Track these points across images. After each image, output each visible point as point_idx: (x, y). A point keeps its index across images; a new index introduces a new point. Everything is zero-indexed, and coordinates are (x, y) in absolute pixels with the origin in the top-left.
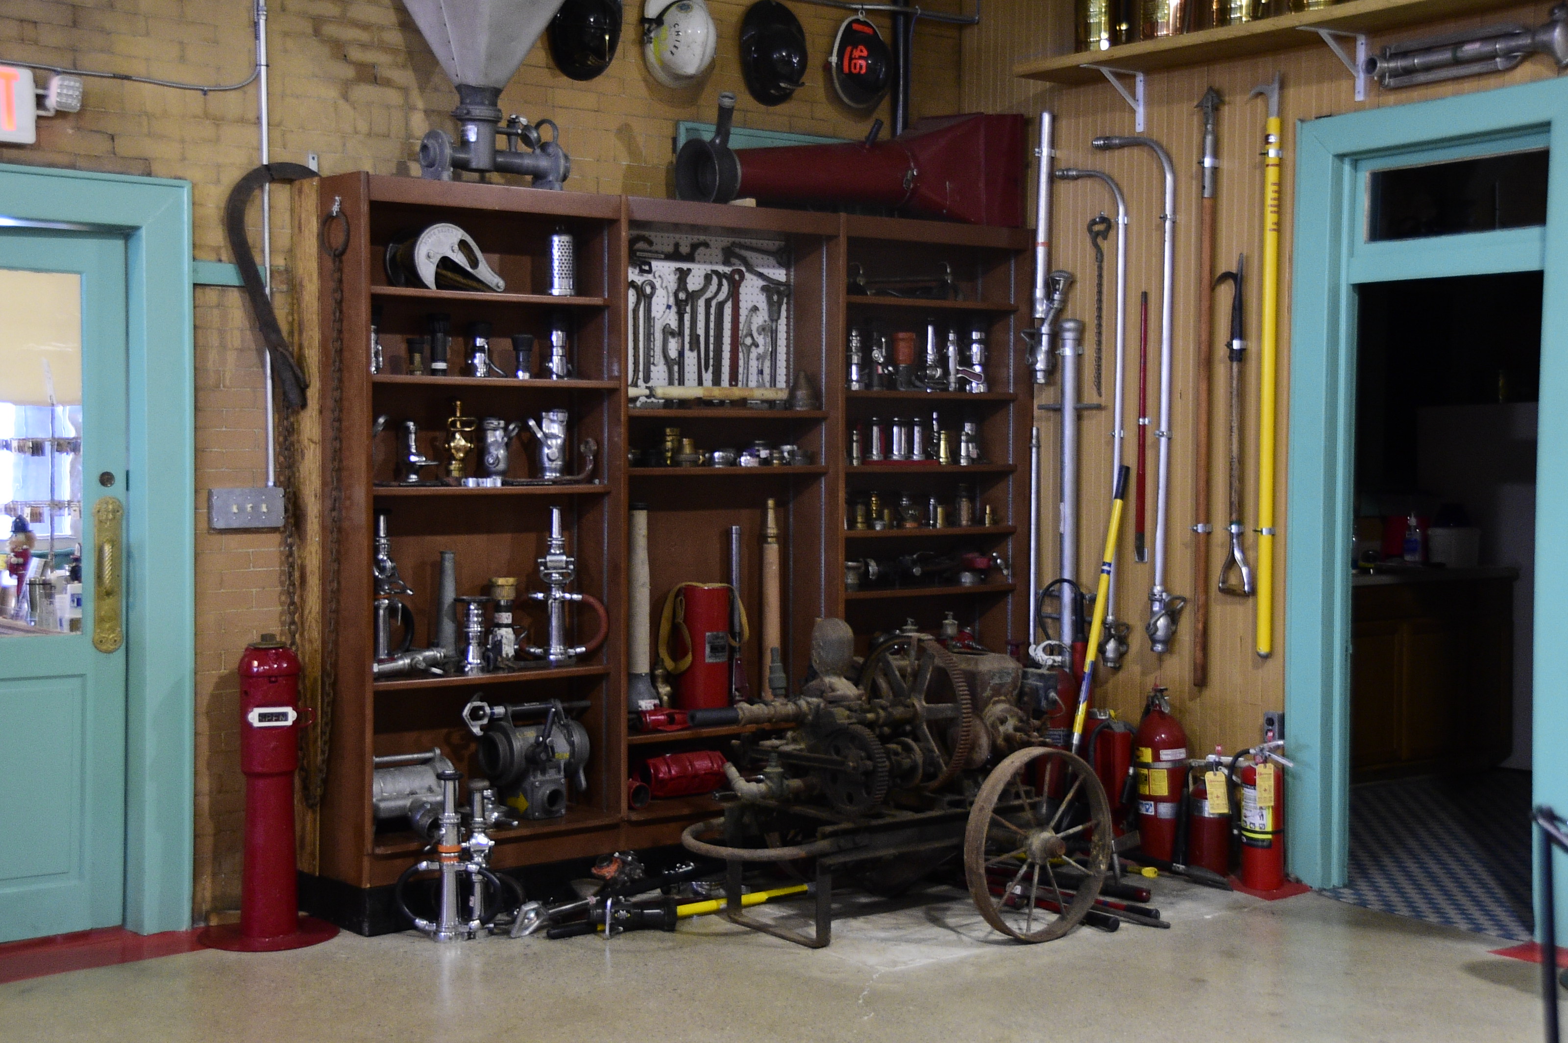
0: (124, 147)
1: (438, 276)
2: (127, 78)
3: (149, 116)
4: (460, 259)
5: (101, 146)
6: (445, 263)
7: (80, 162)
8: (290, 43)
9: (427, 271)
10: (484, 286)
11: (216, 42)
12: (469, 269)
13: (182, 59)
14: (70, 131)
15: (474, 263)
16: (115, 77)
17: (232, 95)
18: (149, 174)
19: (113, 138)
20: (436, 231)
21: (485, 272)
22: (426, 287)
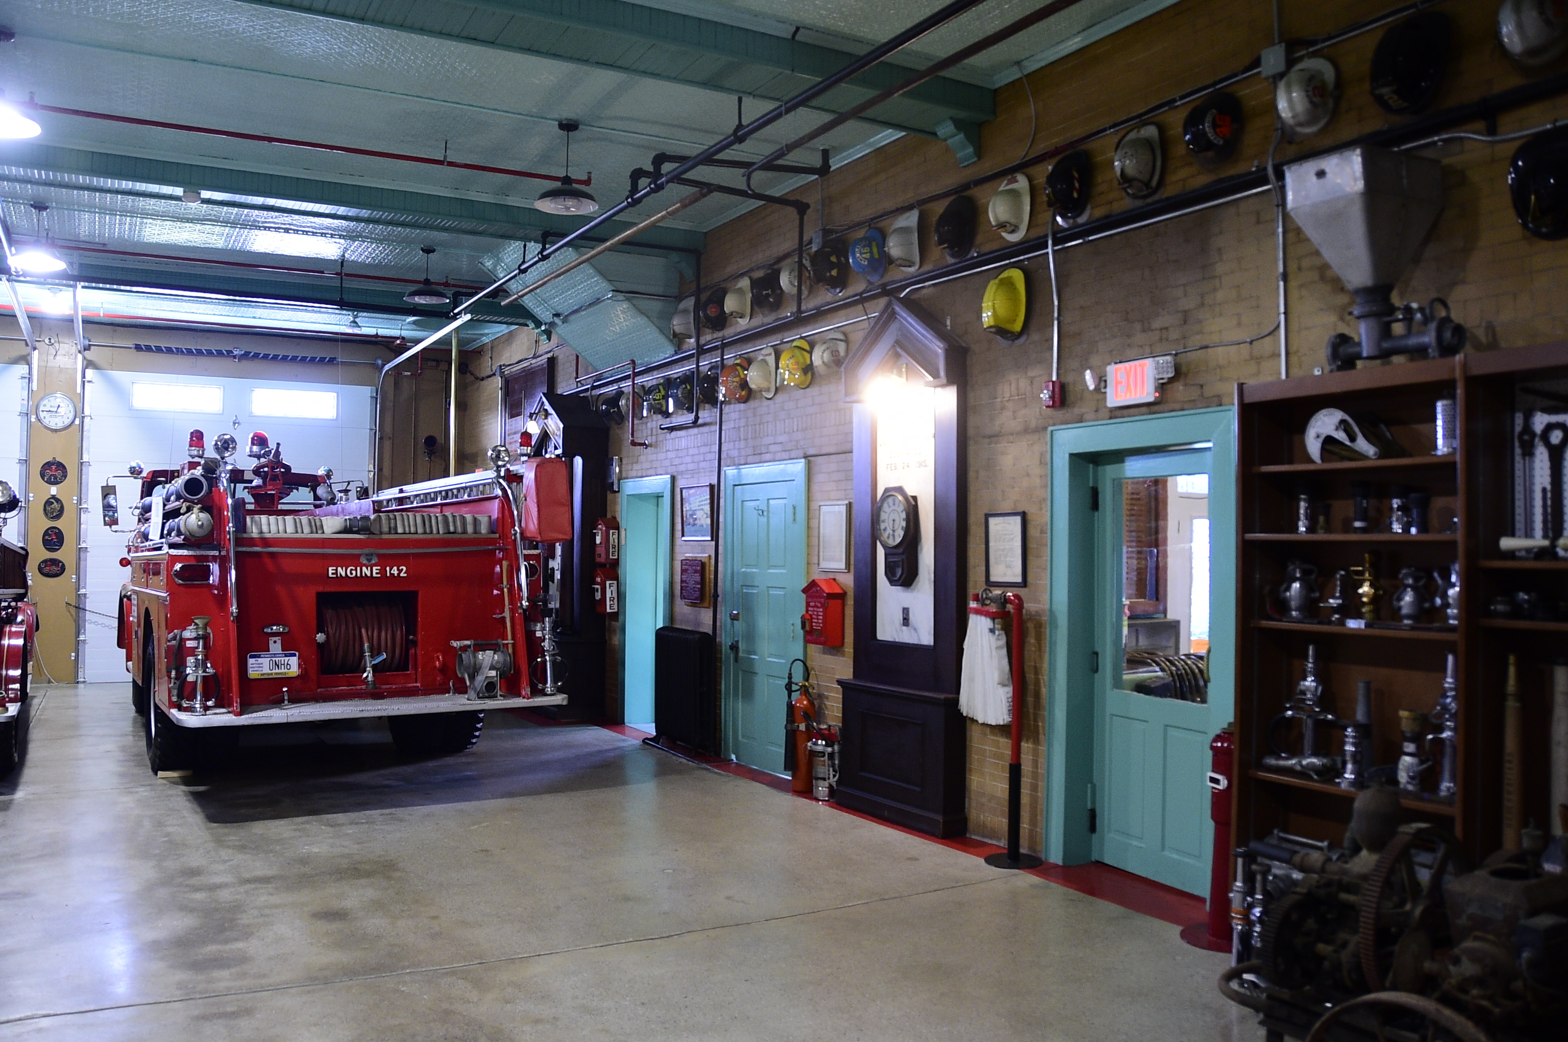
0: (1208, 391)
1: (1323, 449)
2: (1206, 347)
3: (1220, 367)
4: (1341, 436)
5: (1194, 393)
6: (1329, 441)
7: (1186, 406)
8: (1304, 292)
9: (1314, 447)
10: (1362, 457)
11: (1258, 307)
12: (1348, 443)
13: (1239, 324)
14: (1181, 388)
15: (1353, 439)
16: (1201, 348)
17: (1267, 339)
18: (1221, 405)
19: (1202, 386)
20: (1321, 416)
21: (1363, 445)
22: (1312, 461)
